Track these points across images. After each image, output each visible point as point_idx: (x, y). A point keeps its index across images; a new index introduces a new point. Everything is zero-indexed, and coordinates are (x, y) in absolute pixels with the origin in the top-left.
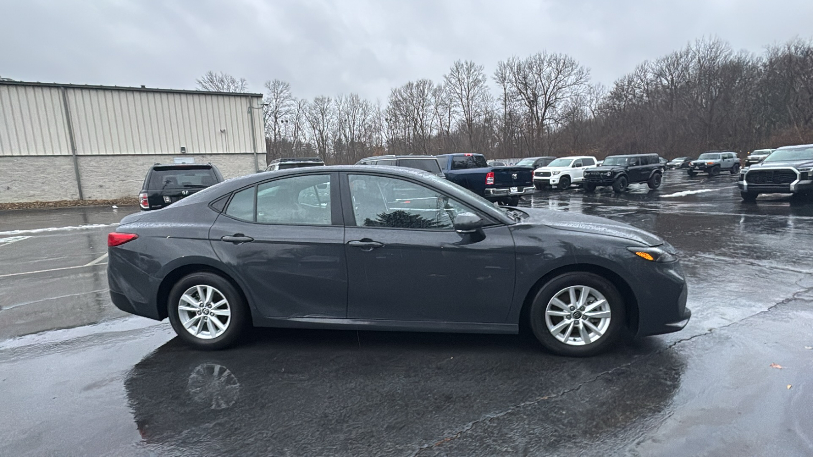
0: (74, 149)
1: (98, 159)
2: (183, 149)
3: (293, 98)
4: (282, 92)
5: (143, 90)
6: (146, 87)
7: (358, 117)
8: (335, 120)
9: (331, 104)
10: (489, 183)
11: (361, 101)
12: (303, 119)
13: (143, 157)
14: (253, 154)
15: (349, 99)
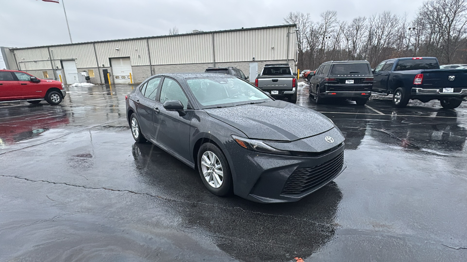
0: (214, 60)
1: (222, 64)
2: (254, 58)
3: (338, 21)
4: (331, 18)
5: (243, 30)
6: (244, 28)
7: (387, 29)
8: (367, 33)
9: (365, 21)
10: (416, 83)
11: (392, 17)
12: (342, 36)
13: (238, 63)
14: (286, 60)
15: (382, 16)
